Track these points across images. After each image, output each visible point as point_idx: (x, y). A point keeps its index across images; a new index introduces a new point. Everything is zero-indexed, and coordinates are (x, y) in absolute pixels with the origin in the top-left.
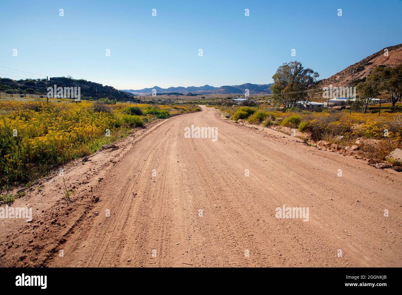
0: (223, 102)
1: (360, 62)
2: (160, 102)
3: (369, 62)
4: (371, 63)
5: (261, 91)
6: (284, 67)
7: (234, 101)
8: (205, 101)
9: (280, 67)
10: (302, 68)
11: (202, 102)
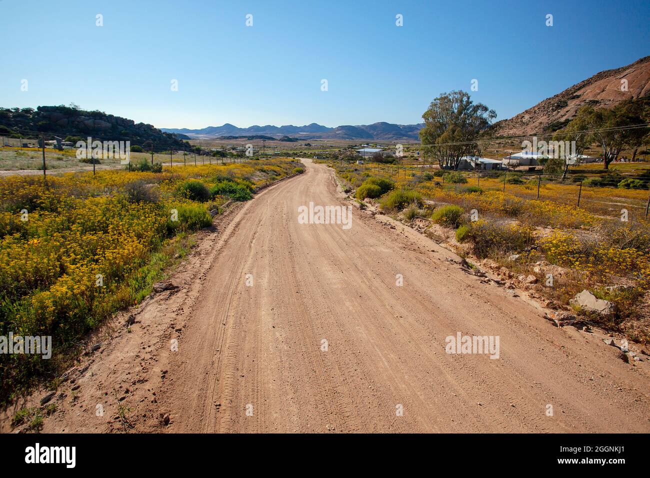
0: (341, 154)
1: (561, 94)
2: (234, 152)
3: (575, 94)
4: (578, 97)
5: (404, 135)
6: (442, 99)
7: (359, 152)
8: (310, 152)
9: (435, 100)
10: (471, 103)
11: (306, 152)
